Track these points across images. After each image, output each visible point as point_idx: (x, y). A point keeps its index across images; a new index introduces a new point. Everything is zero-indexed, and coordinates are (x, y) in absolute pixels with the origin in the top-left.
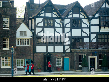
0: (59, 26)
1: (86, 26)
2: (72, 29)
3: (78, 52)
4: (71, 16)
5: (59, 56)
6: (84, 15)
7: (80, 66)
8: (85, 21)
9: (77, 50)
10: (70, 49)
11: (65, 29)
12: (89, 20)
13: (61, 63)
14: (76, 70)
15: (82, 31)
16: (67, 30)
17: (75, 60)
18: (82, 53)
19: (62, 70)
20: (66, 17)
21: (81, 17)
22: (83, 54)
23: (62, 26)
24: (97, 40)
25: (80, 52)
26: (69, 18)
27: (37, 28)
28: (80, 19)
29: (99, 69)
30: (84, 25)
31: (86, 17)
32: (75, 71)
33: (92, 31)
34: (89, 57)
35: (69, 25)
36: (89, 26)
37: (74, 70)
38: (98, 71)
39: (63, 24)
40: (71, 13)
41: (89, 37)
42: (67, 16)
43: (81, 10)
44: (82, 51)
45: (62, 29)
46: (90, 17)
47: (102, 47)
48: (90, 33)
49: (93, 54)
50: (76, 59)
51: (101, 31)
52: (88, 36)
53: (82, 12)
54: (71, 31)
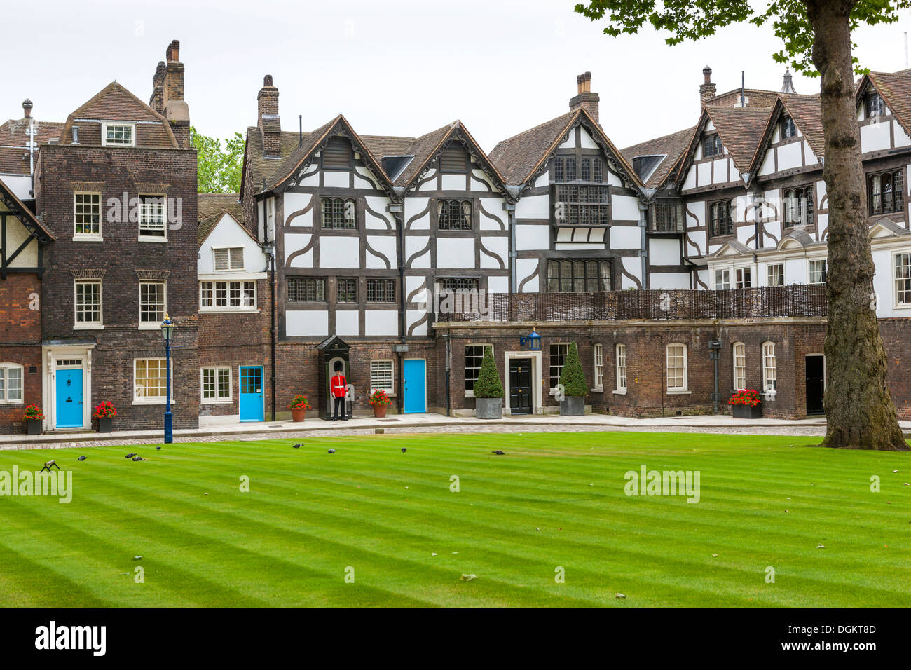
0: (382, 225)
1: (497, 227)
2: (438, 239)
3: (461, 338)
4: (431, 186)
5: (383, 351)
6: (487, 180)
7: (469, 394)
8: (492, 205)
9: (456, 328)
10: (430, 325)
11: (409, 240)
12: (509, 200)
13: (393, 380)
14: (454, 412)
15: (479, 247)
16: (414, 244)
17: (447, 368)
18: (476, 338)
19: (396, 410)
20: (413, 190)
21: (477, 186)
22: (483, 345)
23: (394, 227)
24: (543, 284)
25: (467, 336)
26: (425, 194)
27: (288, 238)
28: (470, 199)
29: (548, 406)
30: (485, 224)
31: (494, 190)
32: (448, 415)
33: (520, 246)
34: (508, 356)
35: (424, 223)
36: (510, 225)
37: (444, 410)
38: (544, 415)
39: (398, 217)
40: (432, 171)
41: (510, 273)
42: (416, 182)
43: (472, 160)
44: (476, 332)
45: (392, 240)
46: (513, 188)
47: (561, 312)
48: (514, 255)
49: (522, 344)
50: (451, 367)
51: (558, 247)
52: (506, 267)
53: (477, 166)
54: (432, 247)
